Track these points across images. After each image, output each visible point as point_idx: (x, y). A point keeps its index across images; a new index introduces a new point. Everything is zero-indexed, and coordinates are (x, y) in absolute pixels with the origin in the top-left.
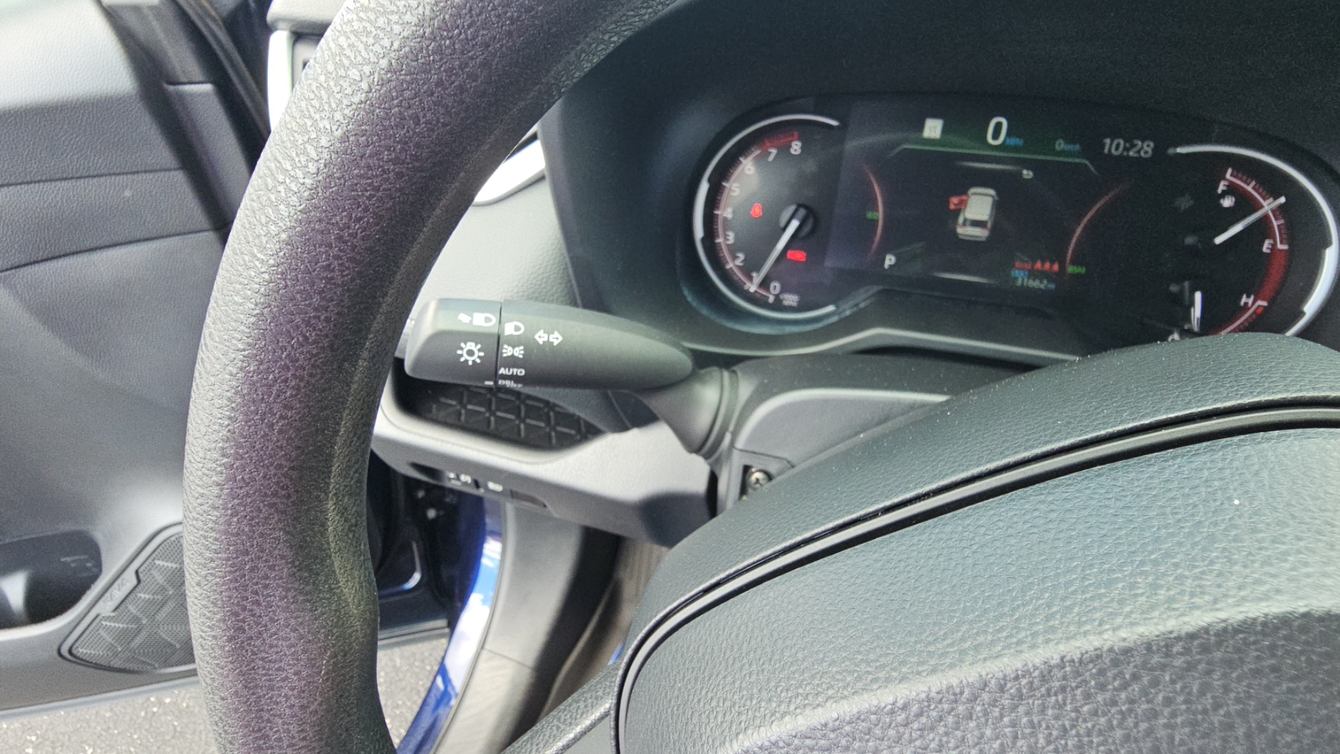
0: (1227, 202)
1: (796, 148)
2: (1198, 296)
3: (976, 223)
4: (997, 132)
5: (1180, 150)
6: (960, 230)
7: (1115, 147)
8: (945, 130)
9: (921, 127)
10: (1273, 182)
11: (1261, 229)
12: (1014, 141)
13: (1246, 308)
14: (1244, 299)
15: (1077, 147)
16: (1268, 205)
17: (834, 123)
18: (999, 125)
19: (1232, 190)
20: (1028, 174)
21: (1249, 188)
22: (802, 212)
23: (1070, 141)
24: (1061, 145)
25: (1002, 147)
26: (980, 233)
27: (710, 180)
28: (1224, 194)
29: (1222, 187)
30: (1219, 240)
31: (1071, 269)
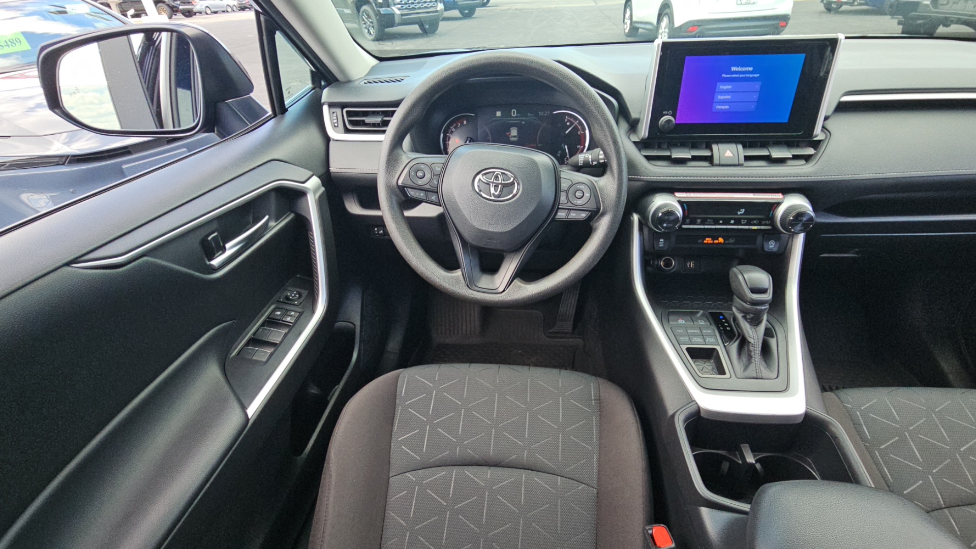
0: (568, 124)
1: (465, 122)
2: (566, 147)
3: (515, 137)
4: (514, 113)
5: (555, 113)
6: (511, 139)
7: (541, 113)
8: (501, 113)
9: (496, 114)
10: (576, 119)
11: (576, 129)
12: (519, 115)
13: (579, 148)
14: (578, 147)
15: (533, 115)
16: (576, 123)
17: (473, 115)
18: (514, 111)
19: (568, 121)
20: (523, 123)
21: (572, 120)
22: (469, 139)
23: (531, 113)
24: (529, 114)
25: (516, 117)
26: (516, 139)
27: (443, 133)
28: (567, 122)
29: (566, 120)
30: (567, 132)
31: (539, 145)
